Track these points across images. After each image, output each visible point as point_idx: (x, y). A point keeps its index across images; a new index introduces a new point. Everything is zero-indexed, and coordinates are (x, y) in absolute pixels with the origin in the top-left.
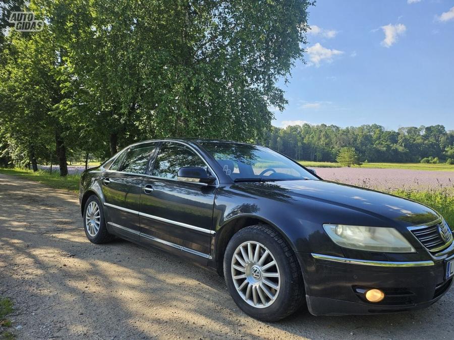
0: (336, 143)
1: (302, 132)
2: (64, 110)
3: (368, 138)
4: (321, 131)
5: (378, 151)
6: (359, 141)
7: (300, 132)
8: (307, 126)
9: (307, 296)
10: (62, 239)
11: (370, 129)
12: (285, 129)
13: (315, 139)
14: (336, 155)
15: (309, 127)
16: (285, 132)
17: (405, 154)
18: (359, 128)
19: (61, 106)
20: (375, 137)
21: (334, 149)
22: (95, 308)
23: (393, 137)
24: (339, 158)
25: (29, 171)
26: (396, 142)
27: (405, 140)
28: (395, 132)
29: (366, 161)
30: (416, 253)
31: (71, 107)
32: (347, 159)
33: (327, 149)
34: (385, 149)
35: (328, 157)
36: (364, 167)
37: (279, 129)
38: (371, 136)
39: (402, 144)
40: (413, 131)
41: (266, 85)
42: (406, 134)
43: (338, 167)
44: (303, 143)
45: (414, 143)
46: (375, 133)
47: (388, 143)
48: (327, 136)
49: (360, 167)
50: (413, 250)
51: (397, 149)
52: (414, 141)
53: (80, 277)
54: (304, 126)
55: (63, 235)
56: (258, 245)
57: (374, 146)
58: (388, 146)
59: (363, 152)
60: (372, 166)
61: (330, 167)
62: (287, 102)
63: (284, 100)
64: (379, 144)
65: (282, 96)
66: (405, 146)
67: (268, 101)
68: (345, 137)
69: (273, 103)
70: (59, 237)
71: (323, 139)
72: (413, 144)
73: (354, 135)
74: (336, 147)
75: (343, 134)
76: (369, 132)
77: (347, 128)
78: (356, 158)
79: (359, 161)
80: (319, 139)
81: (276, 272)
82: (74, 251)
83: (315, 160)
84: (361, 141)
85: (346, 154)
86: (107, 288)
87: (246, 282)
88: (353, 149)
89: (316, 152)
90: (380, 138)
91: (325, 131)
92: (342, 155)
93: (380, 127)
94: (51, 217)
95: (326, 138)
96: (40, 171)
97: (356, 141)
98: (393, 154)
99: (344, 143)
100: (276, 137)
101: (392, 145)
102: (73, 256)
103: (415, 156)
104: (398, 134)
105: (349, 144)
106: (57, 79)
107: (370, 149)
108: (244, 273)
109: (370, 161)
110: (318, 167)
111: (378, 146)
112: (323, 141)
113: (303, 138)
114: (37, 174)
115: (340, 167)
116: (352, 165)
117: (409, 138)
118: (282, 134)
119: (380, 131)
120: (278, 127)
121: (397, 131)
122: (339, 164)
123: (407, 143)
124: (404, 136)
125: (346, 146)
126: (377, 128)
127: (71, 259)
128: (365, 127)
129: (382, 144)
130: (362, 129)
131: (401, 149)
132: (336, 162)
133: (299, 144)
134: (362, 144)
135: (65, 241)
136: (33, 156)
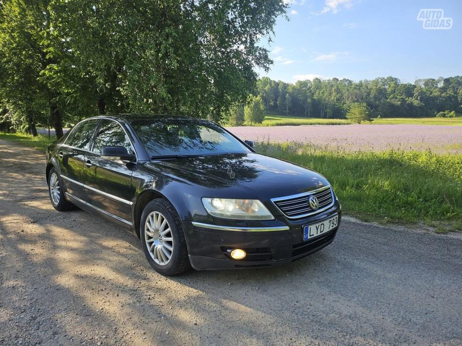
0: (348, 98)
1: (313, 87)
2: (50, 75)
3: (382, 93)
4: (332, 86)
5: (392, 106)
6: (372, 96)
7: (310, 88)
8: (317, 80)
9: (189, 255)
10: (32, 206)
11: (385, 82)
12: (294, 84)
13: (326, 94)
14: (347, 111)
15: (320, 81)
16: (294, 88)
17: (420, 107)
18: (373, 81)
19: (47, 72)
20: (389, 90)
21: (345, 105)
22: (30, 267)
23: (409, 90)
24: (349, 114)
25: (29, 136)
26: (411, 95)
27: (422, 93)
28: (411, 85)
29: (379, 116)
30: (275, 220)
31: (56, 72)
32: (358, 116)
33: (338, 105)
34: (399, 103)
35: (338, 113)
36: (376, 123)
37: (288, 85)
38: (385, 90)
39: (417, 97)
40: (431, 83)
41: (248, 46)
42: (423, 86)
43: (347, 124)
44: (313, 100)
45: (431, 96)
46: (390, 86)
47: (404, 97)
48: (338, 91)
49: (371, 124)
50: (273, 218)
51: (412, 103)
52: (431, 94)
53: (31, 241)
54: (314, 81)
55: (34, 202)
56: (160, 214)
57: (388, 100)
58: (403, 101)
59: (376, 107)
60: (385, 121)
61: (339, 124)
62: (272, 62)
63: (269, 61)
64: (393, 98)
65: (267, 56)
66: (421, 100)
67: (253, 62)
68: (357, 91)
69: (258, 64)
70: (30, 205)
71: (334, 94)
72: (429, 97)
73: (367, 88)
74: (348, 102)
75: (355, 88)
76: (384, 85)
77: (361, 82)
78: (367, 114)
79: (370, 117)
80: (330, 94)
81: (170, 236)
82: (38, 218)
83: (325, 117)
84: (375, 95)
85: (356, 110)
86: (49, 250)
87: (153, 244)
88: (365, 104)
89: (326, 108)
90: (395, 92)
91: (337, 86)
92: (352, 111)
93: (396, 79)
94: (31, 185)
95: (338, 93)
96: (39, 136)
97: (369, 95)
98: (408, 108)
99: (356, 98)
100: (285, 93)
101: (407, 99)
102: (34, 222)
103: (431, 109)
104: (414, 86)
105: (362, 99)
106: (41, 44)
107: (384, 104)
108: (152, 238)
109: (382, 117)
110: (327, 124)
111: (392, 100)
112: (335, 97)
113: (313, 94)
114: (36, 139)
115: (350, 124)
116: (362, 122)
117: (425, 91)
118: (290, 90)
119: (396, 83)
120: (287, 83)
121: (413, 84)
122: (349, 121)
123: (423, 96)
124: (421, 89)
125: (357, 101)
126: (393, 80)
127: (31, 226)
128: (380, 80)
129: (396, 98)
130: (376, 82)
131: (416, 102)
132: (346, 118)
133: (309, 100)
134: (375, 98)
135: (33, 209)
136: (32, 121)
